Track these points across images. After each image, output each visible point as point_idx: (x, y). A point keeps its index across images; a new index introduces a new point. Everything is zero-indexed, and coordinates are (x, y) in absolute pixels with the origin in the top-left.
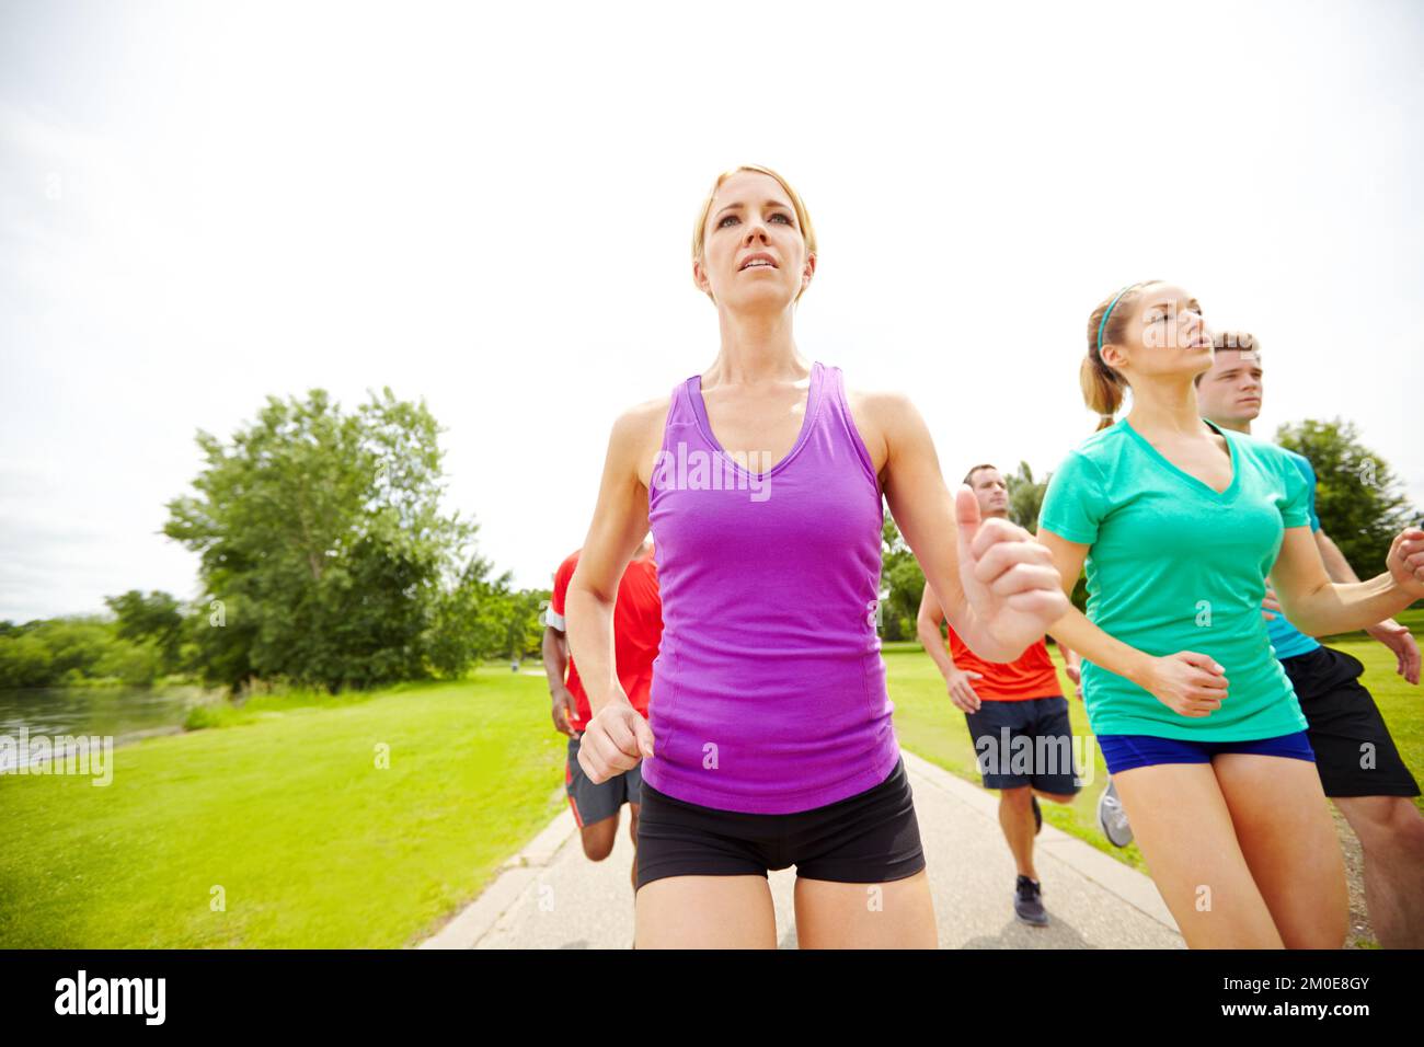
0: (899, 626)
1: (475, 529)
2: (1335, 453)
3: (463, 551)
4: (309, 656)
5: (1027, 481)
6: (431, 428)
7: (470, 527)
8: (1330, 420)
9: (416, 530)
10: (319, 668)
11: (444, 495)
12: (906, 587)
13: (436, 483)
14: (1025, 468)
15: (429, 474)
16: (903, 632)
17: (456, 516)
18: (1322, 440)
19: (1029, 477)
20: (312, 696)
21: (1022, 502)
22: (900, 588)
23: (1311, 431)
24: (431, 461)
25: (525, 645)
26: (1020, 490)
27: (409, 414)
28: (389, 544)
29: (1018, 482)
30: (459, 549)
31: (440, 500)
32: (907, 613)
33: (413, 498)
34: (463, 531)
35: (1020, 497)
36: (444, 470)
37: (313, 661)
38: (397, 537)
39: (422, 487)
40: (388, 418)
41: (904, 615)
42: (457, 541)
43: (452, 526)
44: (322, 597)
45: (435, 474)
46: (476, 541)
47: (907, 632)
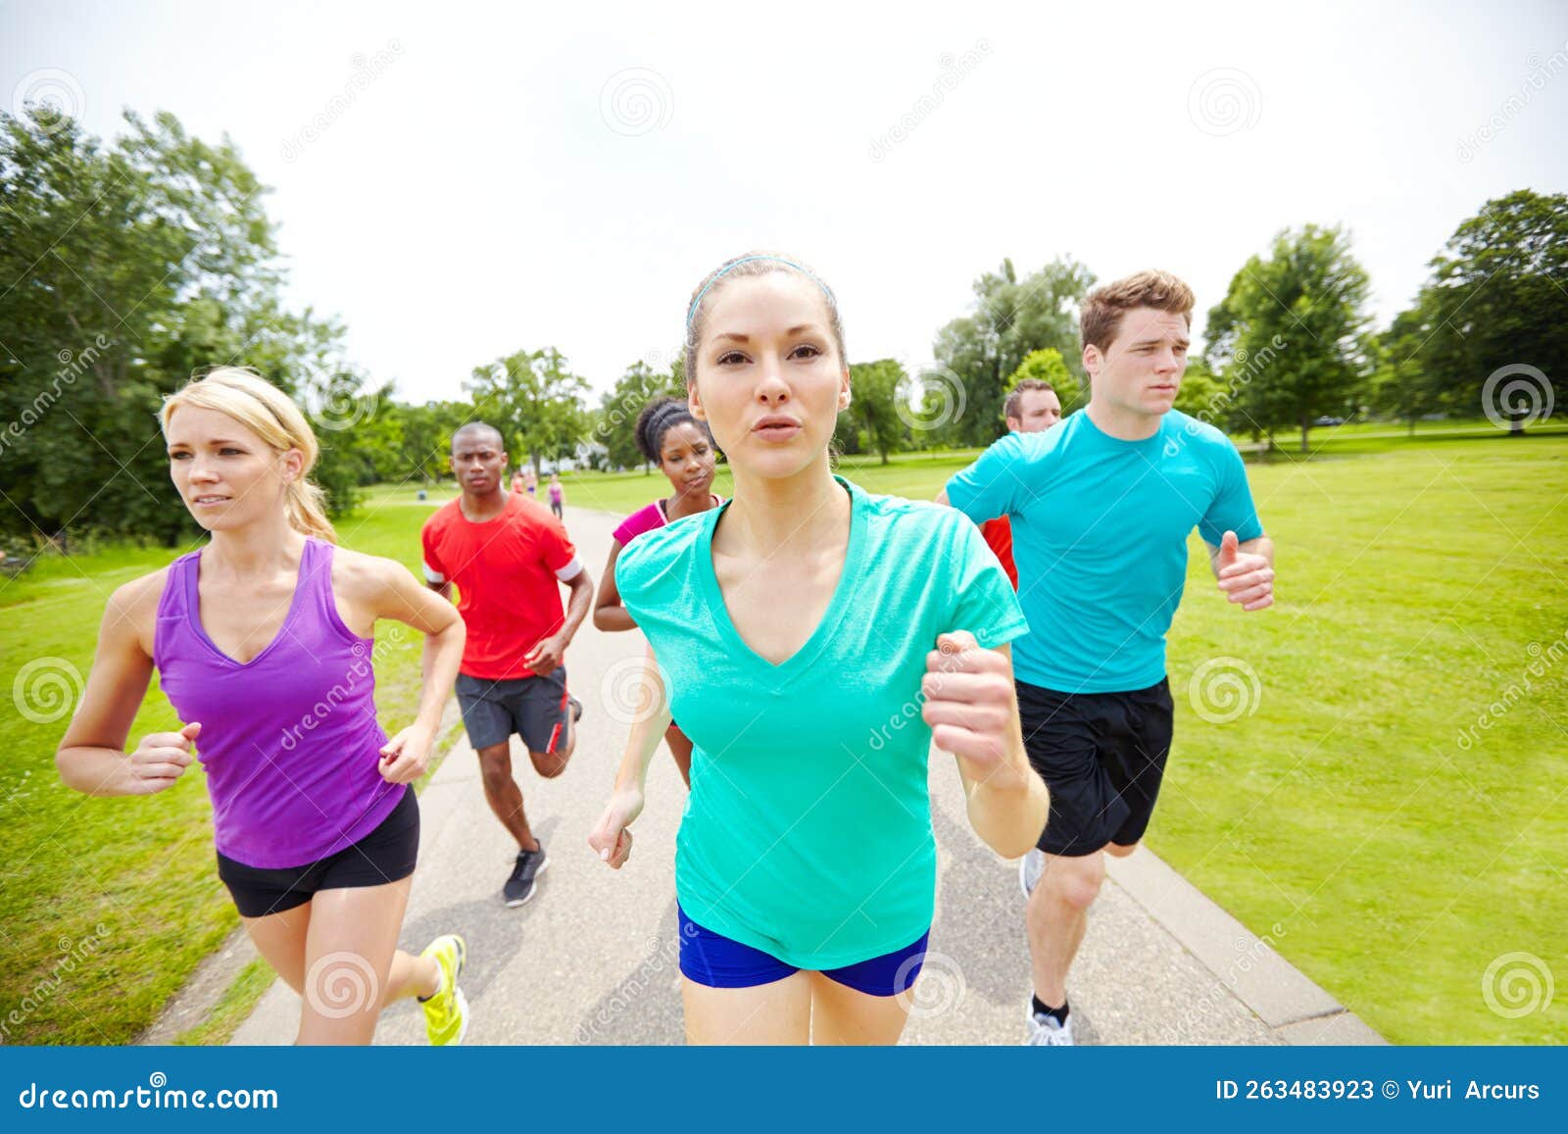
0: (857, 439)
1: (340, 332)
2: (1324, 264)
3: (327, 359)
4: (125, 500)
5: (1008, 282)
6: (246, 183)
7: (333, 328)
8: (1331, 227)
9: (250, 330)
10: (145, 513)
11: (286, 284)
12: (868, 398)
13: (272, 265)
14: (1008, 267)
15: (255, 250)
16: (861, 445)
17: (309, 312)
18: (1317, 247)
19: (1011, 277)
20: (136, 551)
21: (1001, 306)
22: (862, 399)
23: (1308, 237)
24: (258, 233)
25: (438, 466)
26: (998, 293)
27: (205, 159)
28: (211, 349)
29: (998, 283)
30: (321, 355)
31: (280, 291)
32: (866, 424)
33: (238, 285)
34: (322, 332)
35: (1000, 300)
36: (280, 248)
37: (134, 505)
38: (220, 339)
39: (249, 270)
40: (171, 162)
41: (863, 427)
42: (316, 346)
43: (305, 324)
44: (124, 423)
45: (266, 253)
46: (342, 348)
47: (865, 445)
